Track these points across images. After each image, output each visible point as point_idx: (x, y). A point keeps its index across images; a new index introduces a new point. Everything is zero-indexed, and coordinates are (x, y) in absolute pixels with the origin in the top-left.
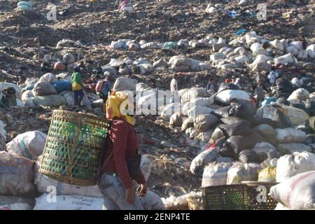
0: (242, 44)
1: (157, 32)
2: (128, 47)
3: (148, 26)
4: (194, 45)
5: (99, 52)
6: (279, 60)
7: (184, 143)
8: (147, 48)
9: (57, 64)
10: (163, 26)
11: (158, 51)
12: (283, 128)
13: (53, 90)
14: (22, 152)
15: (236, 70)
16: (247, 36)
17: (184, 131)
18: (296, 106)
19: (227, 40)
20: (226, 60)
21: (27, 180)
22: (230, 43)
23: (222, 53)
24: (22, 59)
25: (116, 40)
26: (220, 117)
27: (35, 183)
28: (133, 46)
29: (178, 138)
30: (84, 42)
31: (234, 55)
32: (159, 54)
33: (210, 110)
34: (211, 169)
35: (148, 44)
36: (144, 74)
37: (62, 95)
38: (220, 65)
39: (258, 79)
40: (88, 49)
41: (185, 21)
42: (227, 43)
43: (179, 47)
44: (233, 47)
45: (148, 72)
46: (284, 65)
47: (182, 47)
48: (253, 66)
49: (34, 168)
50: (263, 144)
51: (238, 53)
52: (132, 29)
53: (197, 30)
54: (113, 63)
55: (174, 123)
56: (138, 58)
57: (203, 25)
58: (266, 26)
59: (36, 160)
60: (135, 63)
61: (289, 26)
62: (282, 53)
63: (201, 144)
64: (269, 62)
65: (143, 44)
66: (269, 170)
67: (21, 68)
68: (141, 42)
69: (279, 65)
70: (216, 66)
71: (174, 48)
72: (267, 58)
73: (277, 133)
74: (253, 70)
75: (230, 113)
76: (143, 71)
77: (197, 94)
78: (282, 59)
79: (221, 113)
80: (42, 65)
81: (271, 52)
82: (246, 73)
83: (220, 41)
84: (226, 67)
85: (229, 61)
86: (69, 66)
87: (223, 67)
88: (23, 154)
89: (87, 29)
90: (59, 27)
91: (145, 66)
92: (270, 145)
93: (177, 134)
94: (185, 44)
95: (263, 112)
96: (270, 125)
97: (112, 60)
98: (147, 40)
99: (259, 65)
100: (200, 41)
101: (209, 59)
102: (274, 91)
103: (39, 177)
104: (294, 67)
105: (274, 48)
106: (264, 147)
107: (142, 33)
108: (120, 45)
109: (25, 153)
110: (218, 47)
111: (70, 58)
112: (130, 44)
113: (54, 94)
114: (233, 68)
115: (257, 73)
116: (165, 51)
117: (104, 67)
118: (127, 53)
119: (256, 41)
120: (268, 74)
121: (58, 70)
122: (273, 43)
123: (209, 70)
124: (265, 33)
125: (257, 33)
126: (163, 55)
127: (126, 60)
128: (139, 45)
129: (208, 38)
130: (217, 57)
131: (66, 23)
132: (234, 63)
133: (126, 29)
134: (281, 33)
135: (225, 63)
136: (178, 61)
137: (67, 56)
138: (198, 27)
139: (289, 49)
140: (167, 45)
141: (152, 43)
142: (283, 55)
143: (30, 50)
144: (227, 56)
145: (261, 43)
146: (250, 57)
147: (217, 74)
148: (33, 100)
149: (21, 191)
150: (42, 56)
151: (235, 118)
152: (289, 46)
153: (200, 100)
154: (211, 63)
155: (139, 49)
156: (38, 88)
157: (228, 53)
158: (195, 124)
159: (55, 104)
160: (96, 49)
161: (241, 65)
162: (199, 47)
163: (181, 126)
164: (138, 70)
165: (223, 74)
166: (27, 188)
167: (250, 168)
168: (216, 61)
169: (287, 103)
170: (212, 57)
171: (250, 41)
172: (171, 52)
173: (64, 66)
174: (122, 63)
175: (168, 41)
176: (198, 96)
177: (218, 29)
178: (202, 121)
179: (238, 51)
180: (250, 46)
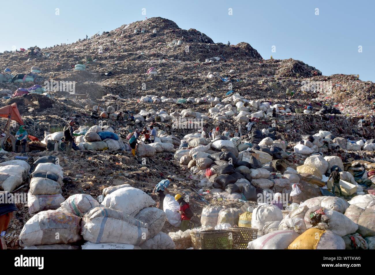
0: (230, 102)
1: (173, 91)
2: (153, 101)
3: (167, 86)
4: (198, 101)
5: (133, 104)
6: (255, 115)
7: (189, 178)
8: (166, 102)
9: (102, 113)
10: (178, 86)
11: (174, 105)
12: (255, 169)
13: (98, 138)
14: (73, 210)
15: (226, 121)
16: (234, 97)
17: (190, 169)
18: (264, 150)
19: (220, 98)
20: (219, 113)
21: (75, 233)
22: (222, 101)
23: (217, 108)
24: (76, 109)
25: (145, 96)
26: (214, 160)
27: (82, 234)
28: (156, 100)
29: (185, 173)
30: (122, 96)
31: (224, 110)
32: (174, 107)
33: (208, 154)
34: (207, 211)
35: (167, 100)
36: (163, 122)
37: (105, 142)
38: (215, 117)
39: (240, 127)
40: (124, 101)
41: (193, 83)
42: (220, 101)
43: (188, 102)
44: (224, 104)
45: (166, 121)
46: (257, 119)
47: (190, 102)
48: (237, 118)
49: (81, 223)
50: (242, 180)
51: (227, 109)
52: (156, 87)
53: (200, 90)
54: (142, 113)
55: (183, 162)
56: (159, 109)
57: (204, 87)
58: (247, 89)
59: (83, 217)
60: (157, 113)
61: (261, 90)
62: (256, 110)
63: (200, 178)
64: (247, 116)
65: (164, 99)
66: (247, 215)
67: (76, 116)
68: (162, 98)
69: (254, 118)
70: (212, 117)
71: (185, 103)
72: (246, 113)
73: (251, 172)
74: (237, 121)
75: (221, 158)
76: (163, 120)
77: (199, 142)
78: (256, 115)
79: (215, 157)
80: (91, 114)
81: (249, 109)
82: (232, 123)
83: (216, 99)
84: (219, 119)
85: (221, 114)
86: (111, 115)
87: (217, 118)
88: (73, 212)
89: (125, 87)
90: (105, 84)
91: (164, 116)
92: (246, 180)
93: (184, 170)
94: (192, 100)
95: (242, 156)
96: (247, 166)
97: (142, 111)
98: (166, 96)
99: (241, 118)
100: (202, 98)
101: (208, 112)
102: (250, 137)
103: (85, 231)
104: (263, 120)
105: (251, 106)
106: (243, 182)
107: (163, 91)
108: (147, 100)
109: (74, 211)
110: (214, 104)
111: (111, 109)
112: (154, 98)
113: (99, 141)
114: (224, 119)
115: (240, 123)
116: (179, 105)
117: (135, 116)
118: (152, 106)
119: (240, 100)
120: (246, 124)
121: (103, 118)
122: (251, 102)
123: (207, 120)
124: (246, 94)
125: (241, 94)
126: (176, 108)
127: (151, 111)
128: (161, 100)
129: (208, 96)
130: (213, 111)
131: (110, 82)
132: (224, 116)
133: (152, 87)
134: (256, 95)
135: (219, 115)
136: (187, 113)
137: (110, 108)
138: (201, 88)
139: (261, 107)
140: (180, 100)
141: (169, 99)
142: (257, 111)
143: (83, 101)
144: (220, 110)
145: (243, 102)
146: (235, 111)
147: (213, 123)
148: (84, 145)
149: (71, 241)
150: (91, 107)
151: (224, 161)
152: (261, 105)
153: (201, 147)
154: (209, 114)
155: (161, 103)
156: (88, 136)
157: (221, 108)
158: (197, 164)
159: (100, 149)
160: (131, 101)
161: (230, 117)
162: (201, 103)
163: (187, 165)
164: (159, 119)
165: (217, 124)
166: (76, 238)
167: (234, 211)
168: (213, 114)
169: (258, 148)
170: (210, 111)
171: (236, 100)
172: (182, 105)
173: (107, 115)
174: (148, 113)
175: (180, 97)
176: (200, 144)
177: (215, 90)
178: (202, 162)
179: (227, 107)
180: (236, 103)
